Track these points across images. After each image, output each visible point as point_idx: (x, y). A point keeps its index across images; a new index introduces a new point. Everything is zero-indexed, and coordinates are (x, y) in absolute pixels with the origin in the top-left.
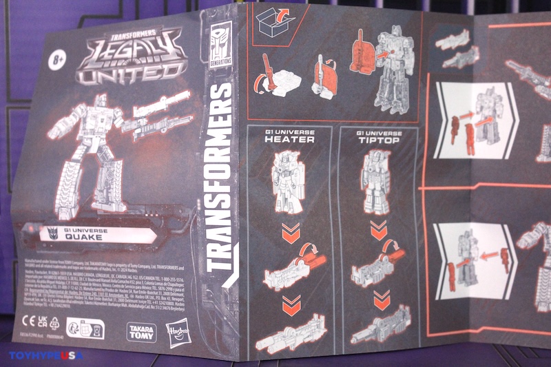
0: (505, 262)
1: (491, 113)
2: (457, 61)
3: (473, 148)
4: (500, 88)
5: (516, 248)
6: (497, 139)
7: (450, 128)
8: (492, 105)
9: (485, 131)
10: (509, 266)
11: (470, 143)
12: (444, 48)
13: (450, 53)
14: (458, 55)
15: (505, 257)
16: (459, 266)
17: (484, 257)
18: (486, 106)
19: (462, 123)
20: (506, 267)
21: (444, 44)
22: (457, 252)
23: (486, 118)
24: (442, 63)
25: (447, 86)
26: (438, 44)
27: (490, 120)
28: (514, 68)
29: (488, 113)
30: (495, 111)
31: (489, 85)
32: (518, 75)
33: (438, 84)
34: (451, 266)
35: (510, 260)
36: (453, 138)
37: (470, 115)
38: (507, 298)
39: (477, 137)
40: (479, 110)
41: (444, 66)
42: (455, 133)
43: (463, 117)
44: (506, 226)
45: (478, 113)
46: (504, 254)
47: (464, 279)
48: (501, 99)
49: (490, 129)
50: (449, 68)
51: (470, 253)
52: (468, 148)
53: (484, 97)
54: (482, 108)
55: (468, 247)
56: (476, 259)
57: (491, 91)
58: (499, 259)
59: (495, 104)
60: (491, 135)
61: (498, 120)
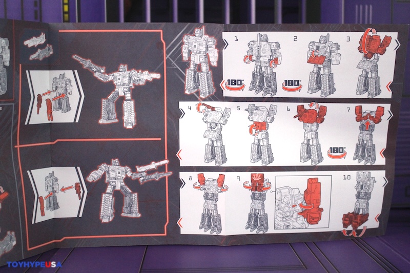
0: (78, 192)
1: (63, 91)
2: (39, 55)
3: (51, 115)
4: (69, 74)
5: (86, 182)
6: (69, 109)
7: (36, 102)
8: (64, 85)
9: (60, 104)
10: (81, 194)
11: (50, 113)
12: (30, 46)
13: (34, 49)
14: (39, 50)
15: (78, 189)
16: (46, 198)
17: (63, 190)
18: (59, 86)
19: (44, 98)
20: (79, 196)
21: (30, 43)
22: (44, 188)
23: (60, 94)
24: (29, 57)
25: (34, 73)
26: (26, 43)
27: (63, 96)
28: (79, 60)
29: (61, 91)
30: (66, 90)
31: (62, 72)
32: (82, 65)
33: (27, 71)
34: (41, 199)
35: (81, 190)
36: (38, 109)
37: (49, 92)
38: (81, 216)
39: (54, 108)
40: (54, 89)
41: (30, 59)
42: (39, 106)
43: (44, 94)
44: (79, 168)
45: (54, 91)
46: (77, 187)
47: (50, 206)
48: (70, 81)
49: (64, 102)
50: (34, 60)
51: (53, 188)
52: (48, 116)
53: (58, 80)
54: (57, 88)
55: (51, 184)
56: (57, 191)
57: (63, 76)
58: (74, 190)
59: (66, 85)
60: (64, 106)
61: (68, 96)
